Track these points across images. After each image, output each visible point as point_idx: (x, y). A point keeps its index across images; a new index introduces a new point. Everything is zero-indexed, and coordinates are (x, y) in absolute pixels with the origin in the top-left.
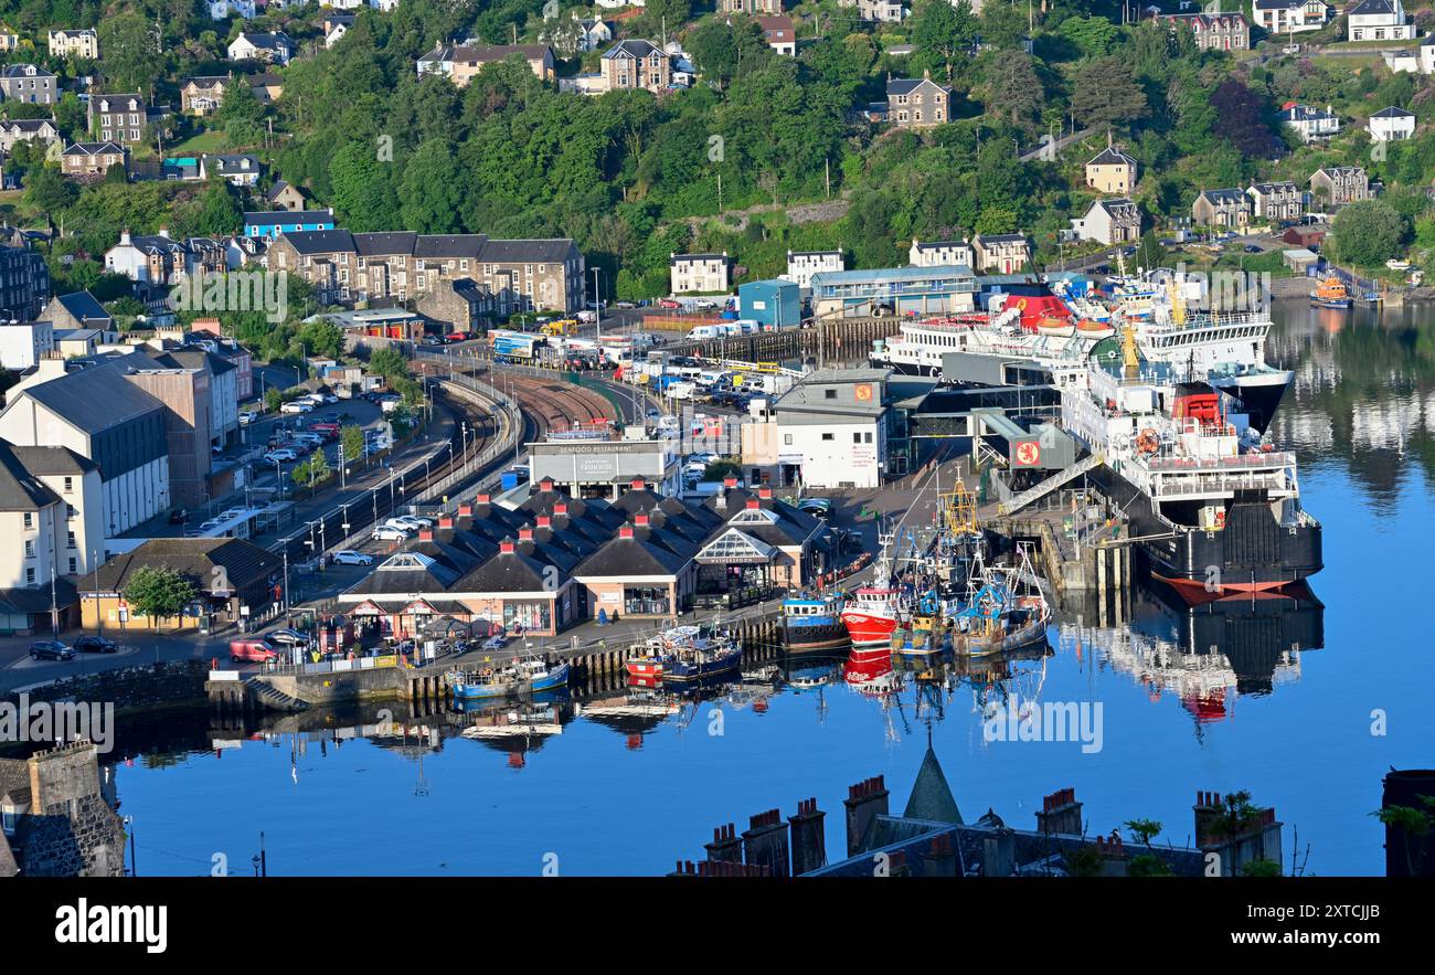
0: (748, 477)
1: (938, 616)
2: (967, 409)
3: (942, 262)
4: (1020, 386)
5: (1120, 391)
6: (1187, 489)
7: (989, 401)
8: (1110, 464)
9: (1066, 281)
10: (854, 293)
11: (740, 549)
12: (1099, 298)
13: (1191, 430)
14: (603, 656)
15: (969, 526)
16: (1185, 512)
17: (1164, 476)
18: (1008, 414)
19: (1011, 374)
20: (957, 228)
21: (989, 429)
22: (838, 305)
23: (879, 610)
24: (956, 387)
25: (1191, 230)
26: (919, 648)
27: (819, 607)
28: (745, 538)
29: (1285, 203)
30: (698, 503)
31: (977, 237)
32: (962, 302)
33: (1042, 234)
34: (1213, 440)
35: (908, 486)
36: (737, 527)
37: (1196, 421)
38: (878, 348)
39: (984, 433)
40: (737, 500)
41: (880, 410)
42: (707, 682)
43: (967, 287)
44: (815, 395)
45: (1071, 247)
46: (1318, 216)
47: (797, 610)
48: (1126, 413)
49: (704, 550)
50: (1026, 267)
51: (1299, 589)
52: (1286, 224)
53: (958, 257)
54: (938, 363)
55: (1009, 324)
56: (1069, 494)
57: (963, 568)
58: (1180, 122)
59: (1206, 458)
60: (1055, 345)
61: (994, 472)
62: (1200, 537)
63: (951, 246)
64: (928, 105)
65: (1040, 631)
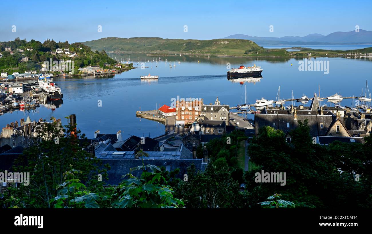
1: (29, 104)
2: (31, 86)
3: (28, 73)
4: (36, 84)
5: (45, 83)
6: (51, 91)
7: (33, 85)
8: (44, 89)
10: (20, 76)
13: (51, 86)
15: (32, 96)
16: (51, 93)
17: (49, 90)
18: (35, 86)
19: (35, 82)
20: (30, 70)
22: (18, 77)
23: (23, 104)
26: (27, 107)
27: (17, 104)
28: (9, 98)
30: (5, 95)
31: (32, 71)
33: (38, 70)
34: (53, 87)
35: (26, 93)
40: (8, 95)
41: (23, 86)
44: (16, 85)
45: (41, 71)
48: (45, 85)
49: (5, 99)
50: (36, 73)
51: (61, 99)
53: (30, 72)
57: (31, 100)
59: (53, 89)
61: (34, 91)
62: (52, 95)
64: (26, 59)
65: (39, 105)
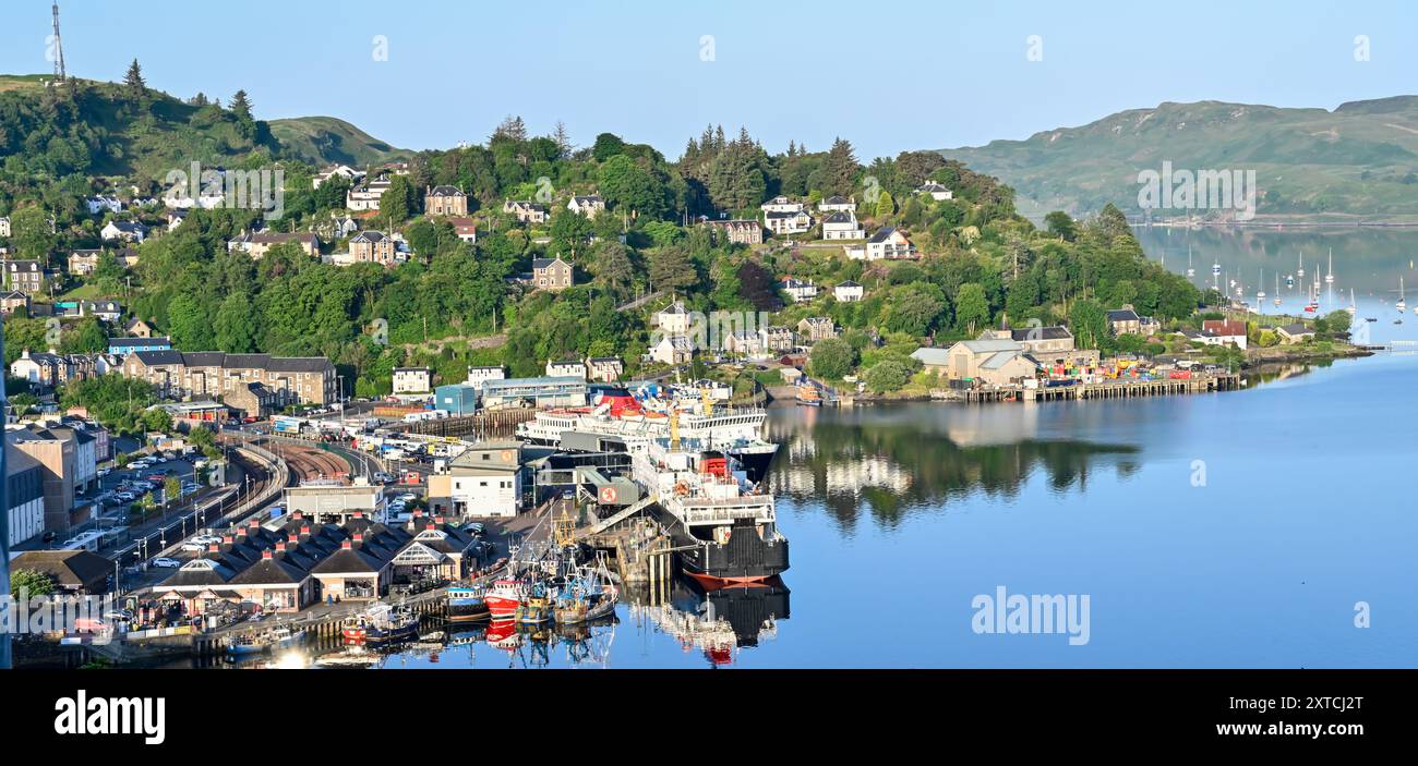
0: (433, 509)
1: (545, 598)
2: (573, 467)
3: (567, 375)
4: (608, 453)
5: (667, 456)
6: (706, 518)
7: (587, 462)
8: (660, 502)
9: (643, 387)
10: (510, 393)
11: (420, 556)
12: (664, 397)
13: (710, 480)
14: (328, 625)
15: (569, 541)
16: (704, 532)
17: (692, 509)
18: (600, 471)
19: (603, 444)
20: (577, 353)
21: (587, 480)
22: (499, 400)
23: (508, 594)
24: (570, 453)
25: (724, 356)
26: (532, 618)
27: (470, 593)
28: (424, 548)
29: (782, 339)
30: (397, 526)
31: (589, 358)
32: (578, 400)
33: (629, 356)
34: (723, 487)
35: (534, 515)
36: (421, 542)
37: (713, 475)
38: (521, 429)
39: (583, 482)
40: (421, 524)
41: (517, 467)
42: (395, 641)
43: (581, 390)
44: (476, 457)
45: (649, 366)
46: (802, 348)
47: (456, 595)
48: (671, 470)
49: (399, 556)
50: (620, 379)
51: (775, 581)
52: (783, 352)
53: (577, 371)
54: (557, 438)
55: (603, 414)
56: (635, 520)
57: (563, 567)
58: (717, 288)
59: (718, 498)
60: (631, 427)
61: (589, 506)
62: (712, 548)
63: (572, 364)
64: (559, 275)
65: (611, 608)
